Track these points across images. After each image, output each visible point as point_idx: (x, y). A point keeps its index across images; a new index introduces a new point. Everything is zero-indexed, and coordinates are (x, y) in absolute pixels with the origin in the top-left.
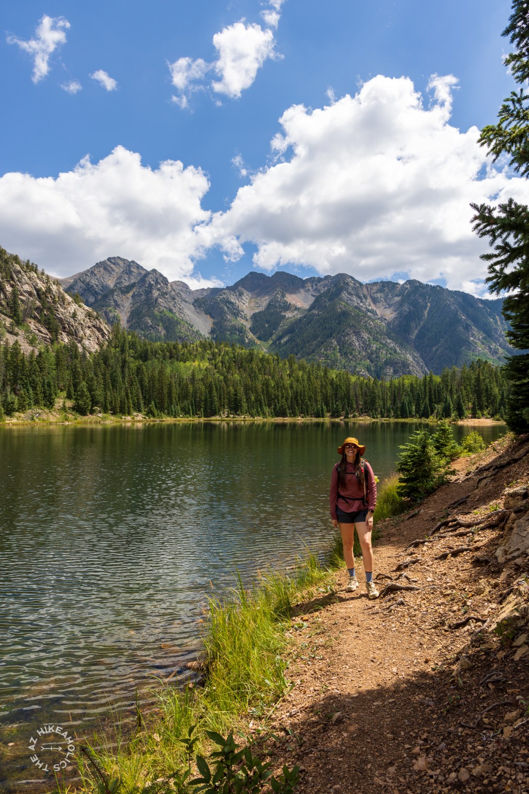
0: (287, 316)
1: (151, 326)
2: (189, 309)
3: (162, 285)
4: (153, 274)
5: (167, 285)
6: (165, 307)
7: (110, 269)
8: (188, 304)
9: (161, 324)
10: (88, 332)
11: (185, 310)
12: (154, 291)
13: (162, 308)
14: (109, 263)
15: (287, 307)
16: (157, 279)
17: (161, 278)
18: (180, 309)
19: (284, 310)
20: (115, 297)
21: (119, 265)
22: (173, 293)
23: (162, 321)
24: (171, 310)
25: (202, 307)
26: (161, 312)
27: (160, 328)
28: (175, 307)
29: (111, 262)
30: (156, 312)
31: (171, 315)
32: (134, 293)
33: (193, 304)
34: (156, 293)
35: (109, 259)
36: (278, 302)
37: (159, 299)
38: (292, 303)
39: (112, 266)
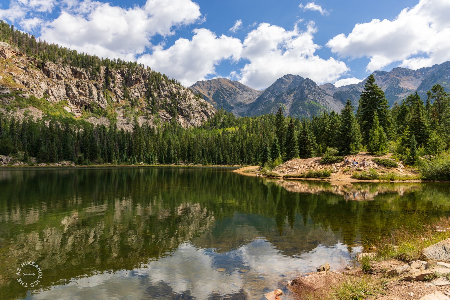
0: (399, 96)
1: (302, 111)
2: (330, 99)
3: (312, 86)
4: (306, 81)
5: (315, 86)
6: (312, 99)
7: (285, 82)
8: (329, 96)
9: (308, 110)
10: (196, 114)
11: (327, 100)
12: (306, 91)
13: (310, 100)
14: (284, 78)
15: (401, 91)
16: (308, 83)
17: (312, 83)
18: (323, 100)
19: (398, 93)
20: (283, 97)
21: (290, 79)
22: (319, 91)
23: (309, 108)
24: (316, 101)
25: (338, 97)
26: (309, 103)
27: (308, 113)
28: (319, 99)
29: (285, 78)
30: (306, 103)
31: (315, 104)
32: (295, 93)
33: (333, 96)
34: (307, 92)
35: (284, 76)
36: (393, 88)
37: (309, 95)
38: (404, 88)
39: (286, 80)
